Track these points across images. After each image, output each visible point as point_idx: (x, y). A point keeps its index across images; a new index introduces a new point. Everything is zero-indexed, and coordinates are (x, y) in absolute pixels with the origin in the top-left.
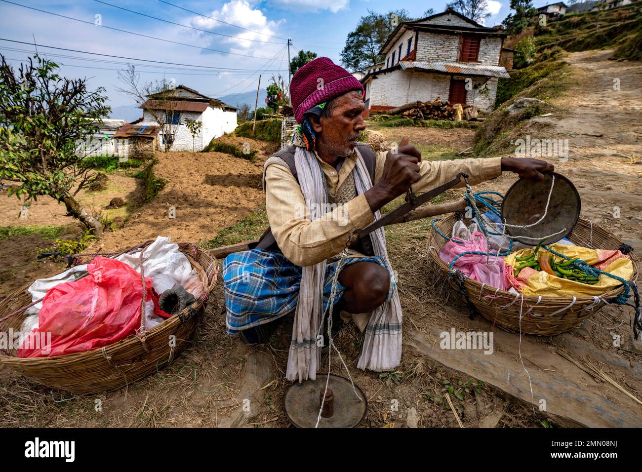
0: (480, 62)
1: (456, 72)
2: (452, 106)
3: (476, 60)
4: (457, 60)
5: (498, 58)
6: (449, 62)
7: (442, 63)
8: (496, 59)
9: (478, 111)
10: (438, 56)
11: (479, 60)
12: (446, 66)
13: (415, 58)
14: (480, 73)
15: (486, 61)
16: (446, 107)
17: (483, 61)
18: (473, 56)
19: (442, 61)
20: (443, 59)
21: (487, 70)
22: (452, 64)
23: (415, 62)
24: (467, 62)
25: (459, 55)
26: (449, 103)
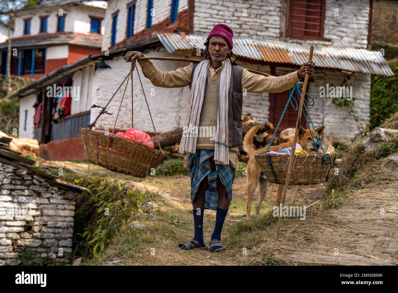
0: (329, 40)
1: (280, 60)
2: (279, 133)
3: (320, 36)
4: (281, 34)
5: (366, 32)
6: (264, 38)
7: (249, 41)
8: (361, 34)
9: (336, 145)
10: (240, 25)
11: (326, 36)
12: (259, 47)
13: (192, 27)
14: (332, 64)
15: (342, 37)
16: (266, 134)
17: (334, 37)
18: (314, 27)
19: (250, 36)
20: (252, 32)
21: (344, 58)
22: (271, 44)
23: (191, 37)
24: (301, 38)
25: (283, 25)
26: (271, 126)
